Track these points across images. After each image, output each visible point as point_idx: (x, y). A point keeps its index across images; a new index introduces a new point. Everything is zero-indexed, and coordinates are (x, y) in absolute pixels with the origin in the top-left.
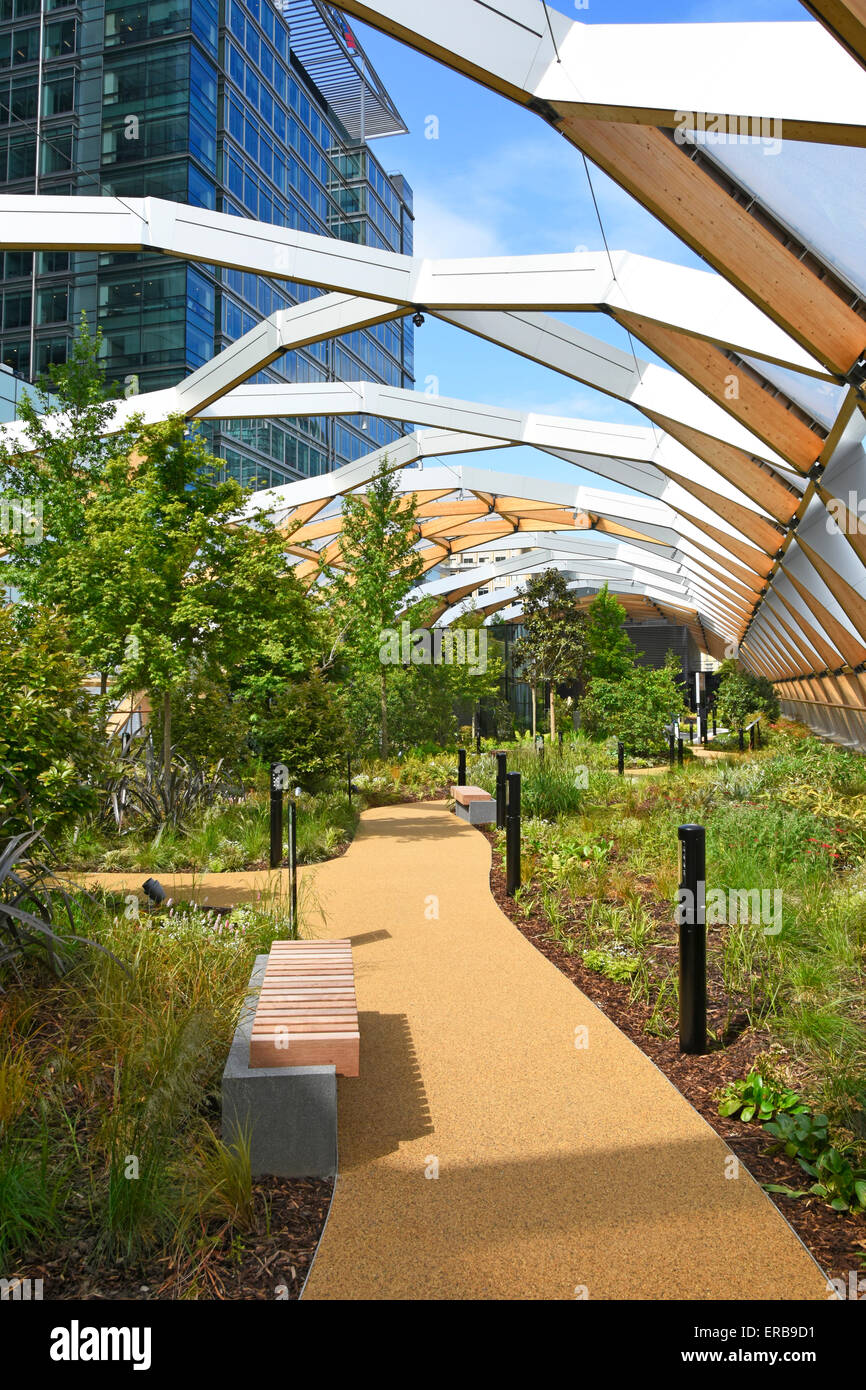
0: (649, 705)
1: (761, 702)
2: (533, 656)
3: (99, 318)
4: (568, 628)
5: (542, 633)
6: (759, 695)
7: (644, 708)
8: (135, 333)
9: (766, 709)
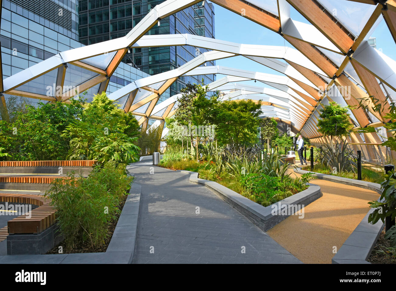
0: (287, 143)
1: (307, 143)
2: (265, 134)
3: (149, 51)
4: (271, 128)
5: (266, 129)
6: (307, 141)
7: (286, 144)
8: (158, 55)
9: (308, 144)
